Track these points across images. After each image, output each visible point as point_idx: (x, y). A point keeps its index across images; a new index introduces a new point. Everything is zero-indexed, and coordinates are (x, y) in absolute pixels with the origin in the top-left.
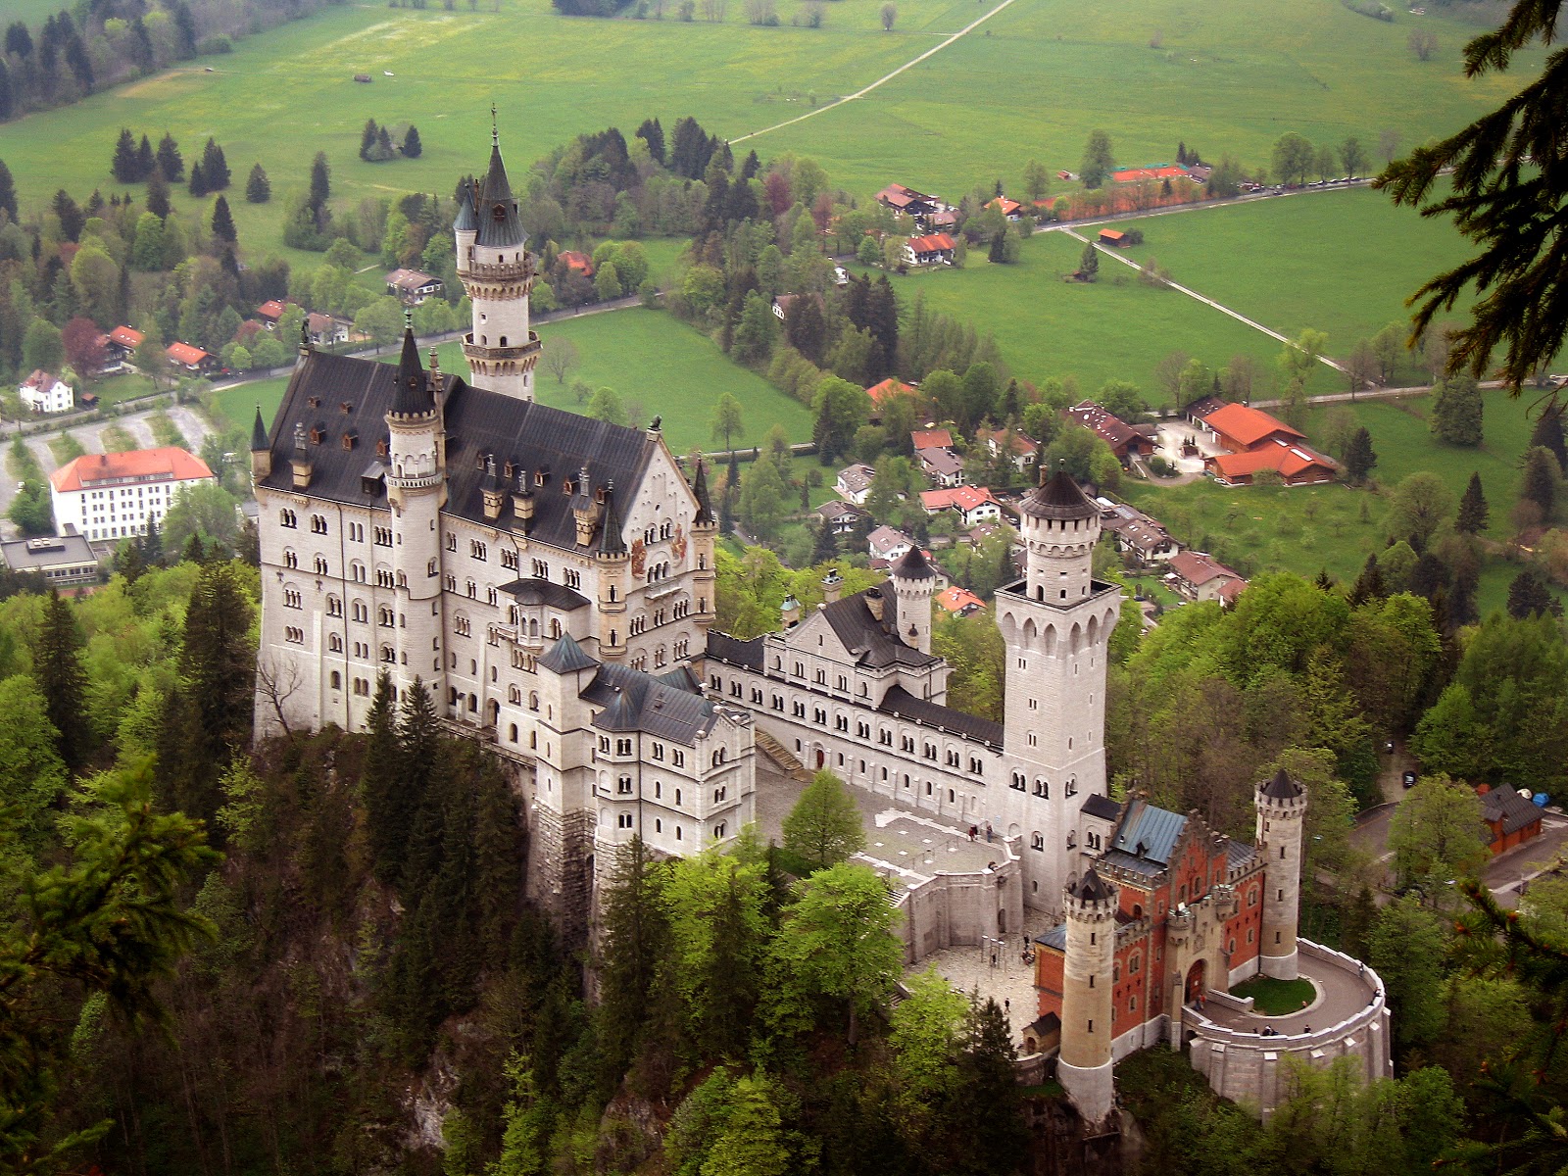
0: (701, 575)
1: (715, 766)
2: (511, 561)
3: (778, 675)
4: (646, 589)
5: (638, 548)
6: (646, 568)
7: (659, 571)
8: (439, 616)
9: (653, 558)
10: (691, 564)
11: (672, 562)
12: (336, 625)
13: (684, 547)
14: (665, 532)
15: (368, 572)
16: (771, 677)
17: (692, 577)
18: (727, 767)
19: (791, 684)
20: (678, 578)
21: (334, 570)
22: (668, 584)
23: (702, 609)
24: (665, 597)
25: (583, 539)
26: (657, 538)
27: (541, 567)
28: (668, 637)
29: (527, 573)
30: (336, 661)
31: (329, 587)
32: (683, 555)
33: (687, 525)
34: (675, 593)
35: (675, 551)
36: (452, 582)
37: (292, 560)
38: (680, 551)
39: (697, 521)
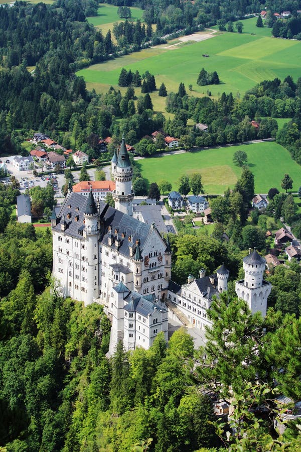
0: (167, 266)
1: (154, 323)
2: (114, 257)
3: (185, 297)
4: (149, 270)
5: (146, 258)
6: (149, 264)
7: (153, 265)
8: (97, 270)
9: (151, 261)
10: (164, 262)
11: (157, 262)
12: (71, 269)
13: (162, 258)
14: (156, 254)
15: (79, 256)
16: (183, 297)
17: (164, 267)
18: (158, 324)
19: (187, 300)
20: (159, 267)
21: (71, 254)
22: (156, 268)
23: (167, 275)
24: (155, 272)
25: (131, 254)
26: (153, 255)
27: (121, 261)
28: (156, 283)
29: (118, 262)
30: (70, 279)
31: (70, 259)
32: (161, 261)
33: (163, 252)
34: (158, 271)
35: (159, 259)
36: (101, 261)
37: (60, 250)
38: (160, 259)
39: (166, 251)
